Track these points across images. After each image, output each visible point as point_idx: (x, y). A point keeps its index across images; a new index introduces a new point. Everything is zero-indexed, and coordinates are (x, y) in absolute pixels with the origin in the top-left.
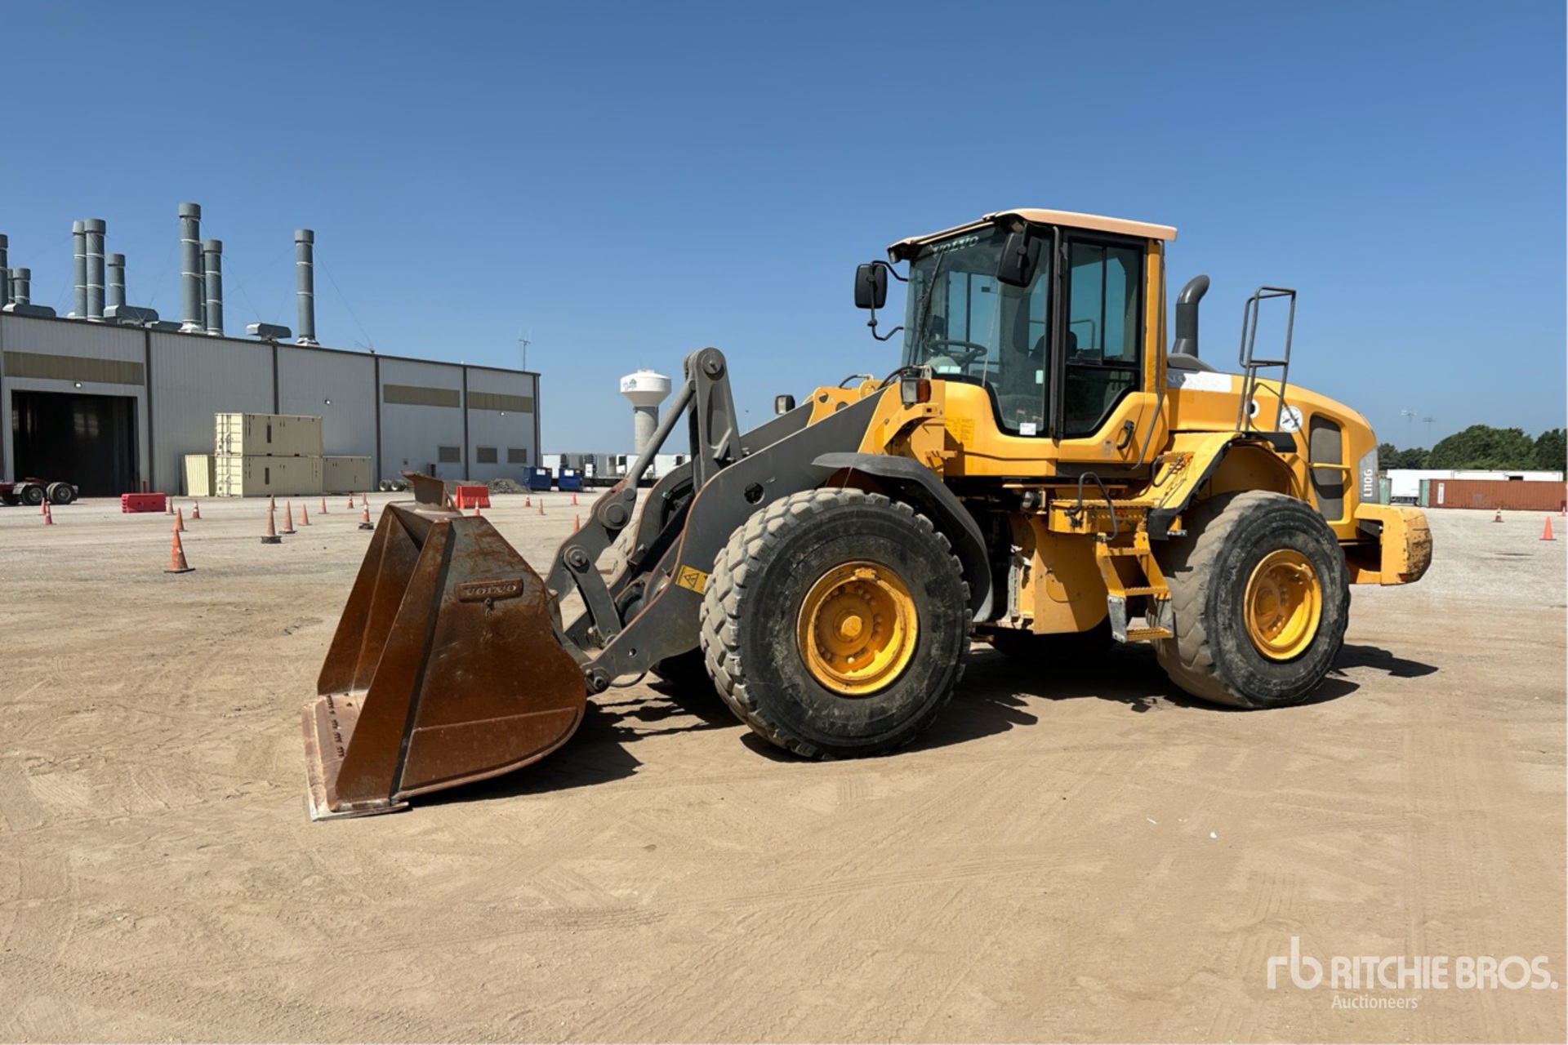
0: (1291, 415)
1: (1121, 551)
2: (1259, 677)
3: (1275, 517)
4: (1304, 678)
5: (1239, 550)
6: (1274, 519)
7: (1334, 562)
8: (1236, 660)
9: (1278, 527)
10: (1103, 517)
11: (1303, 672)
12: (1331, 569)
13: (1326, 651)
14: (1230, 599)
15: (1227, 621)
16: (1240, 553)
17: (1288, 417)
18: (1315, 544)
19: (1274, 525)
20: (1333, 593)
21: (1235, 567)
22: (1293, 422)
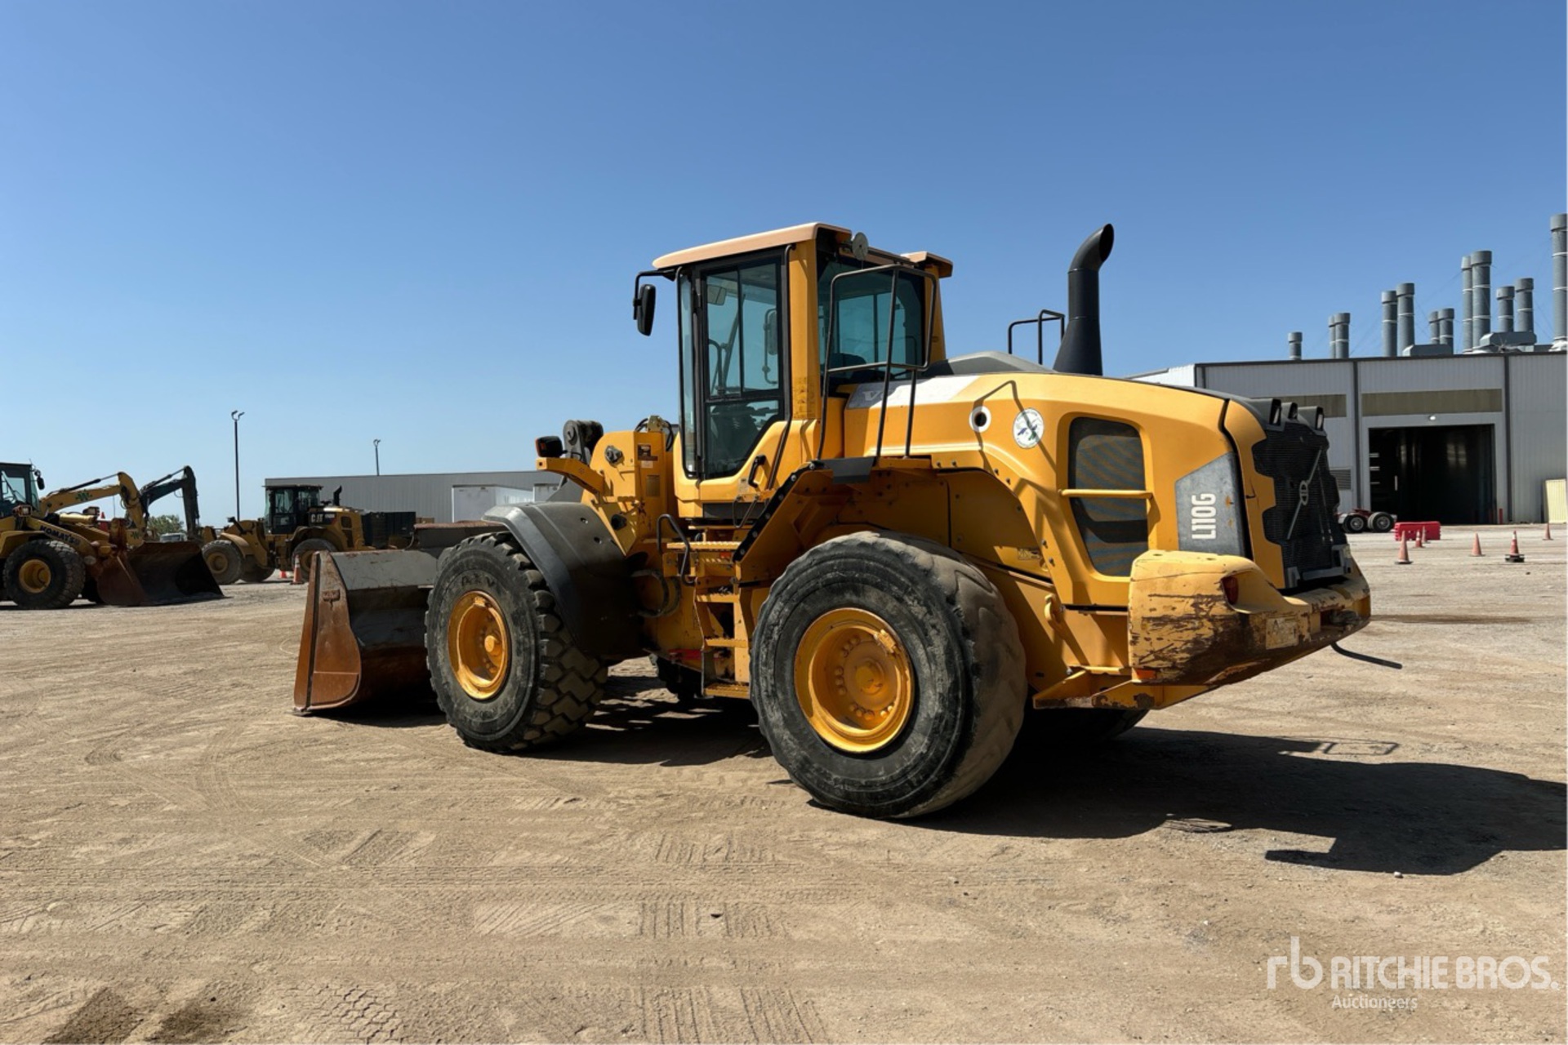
0: (1028, 423)
1: (709, 598)
2: (816, 765)
3: (832, 565)
4: (883, 784)
5: (782, 604)
6: (831, 569)
7: (932, 632)
8: (785, 737)
9: (834, 579)
10: (708, 560)
11: (882, 776)
12: (927, 642)
13: (922, 756)
14: (771, 662)
15: (770, 689)
16: (783, 609)
17: (1024, 425)
18: (895, 603)
19: (830, 576)
20: (932, 676)
21: (777, 624)
22: (1029, 432)
